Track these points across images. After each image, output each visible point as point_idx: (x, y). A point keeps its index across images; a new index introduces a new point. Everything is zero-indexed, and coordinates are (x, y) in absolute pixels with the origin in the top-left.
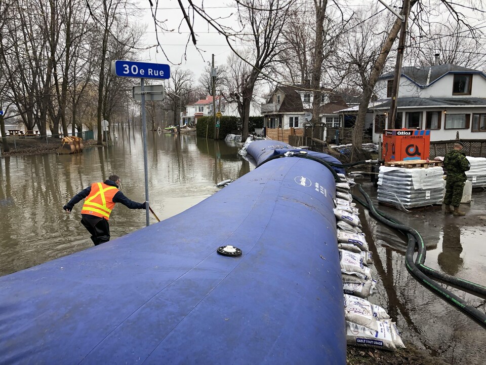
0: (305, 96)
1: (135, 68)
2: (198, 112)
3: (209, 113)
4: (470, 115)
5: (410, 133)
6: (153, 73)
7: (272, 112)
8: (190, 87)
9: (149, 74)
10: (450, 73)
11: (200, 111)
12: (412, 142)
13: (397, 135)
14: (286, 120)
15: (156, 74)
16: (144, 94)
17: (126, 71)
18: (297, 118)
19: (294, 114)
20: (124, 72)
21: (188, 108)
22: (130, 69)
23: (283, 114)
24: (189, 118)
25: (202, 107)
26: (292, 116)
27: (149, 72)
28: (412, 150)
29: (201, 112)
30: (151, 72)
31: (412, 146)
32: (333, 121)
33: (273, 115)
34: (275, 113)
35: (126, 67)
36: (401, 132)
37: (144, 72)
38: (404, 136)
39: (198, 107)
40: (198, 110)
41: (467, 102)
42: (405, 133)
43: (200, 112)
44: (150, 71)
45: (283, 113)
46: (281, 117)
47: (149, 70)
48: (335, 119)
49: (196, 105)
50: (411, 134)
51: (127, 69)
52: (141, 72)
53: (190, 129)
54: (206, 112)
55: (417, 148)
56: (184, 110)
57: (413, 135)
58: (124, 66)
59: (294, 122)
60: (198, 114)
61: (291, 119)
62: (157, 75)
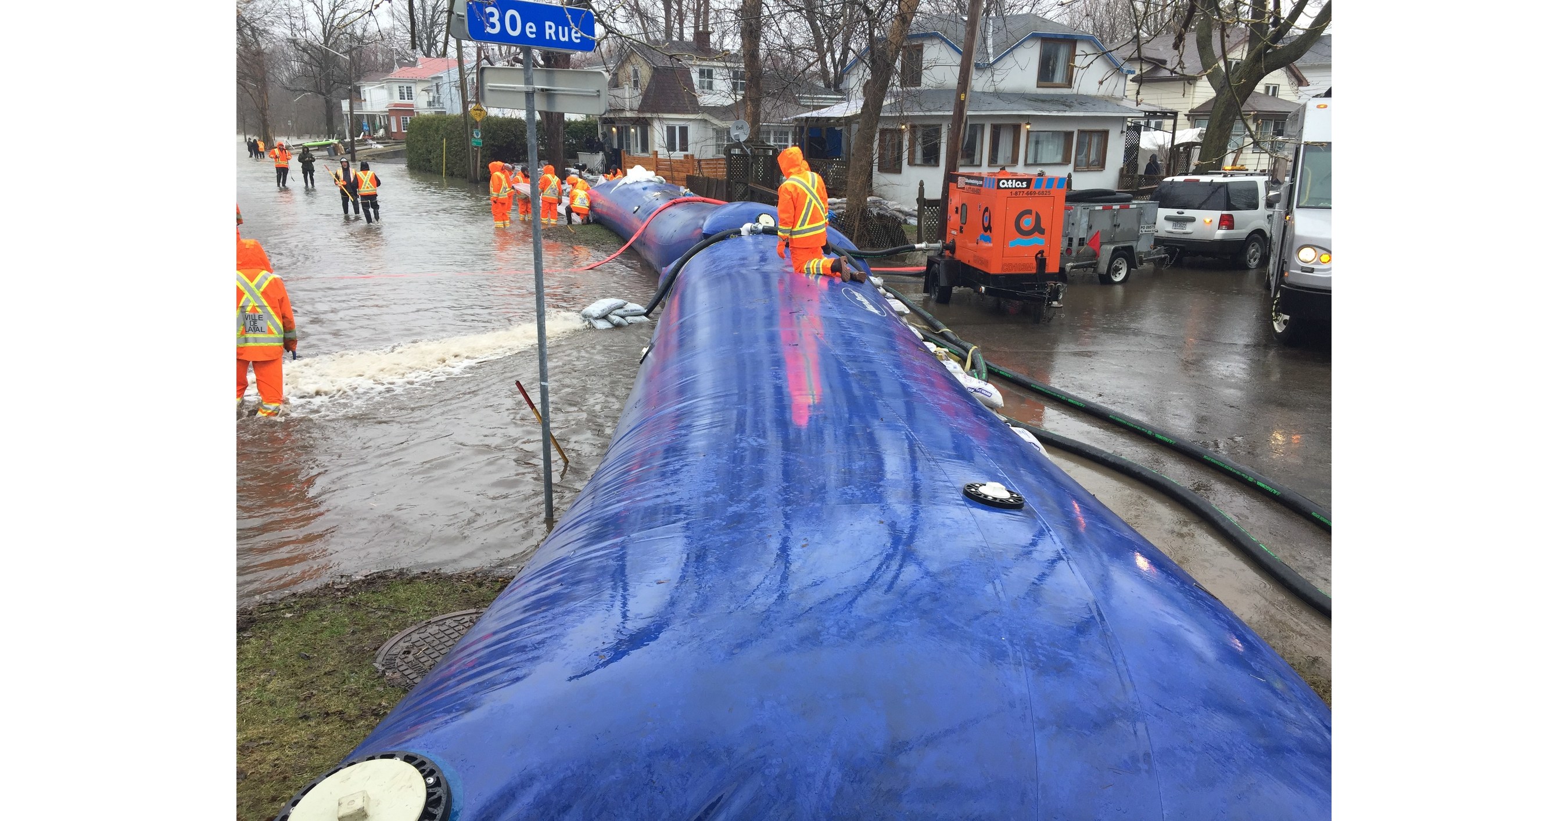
0: (702, 73)
1: (513, 18)
2: (397, 100)
3: (429, 104)
4: (1072, 133)
5: (1025, 184)
6: (557, 33)
7: (623, 110)
8: (365, 30)
9: (548, 37)
10: (1034, 36)
11: (402, 97)
12: (1029, 203)
13: (999, 187)
14: (658, 135)
15: (564, 36)
16: (533, 92)
17: (493, 26)
18: (684, 131)
19: (676, 120)
20: (489, 30)
21: (367, 89)
22: (502, 20)
23: (652, 119)
24: (372, 118)
25: (409, 88)
26: (671, 123)
27: (548, 31)
28: (1027, 222)
29: (406, 101)
30: (552, 31)
31: (1028, 212)
32: (772, 139)
33: (627, 119)
34: (629, 114)
35: (492, 14)
36: (1007, 180)
37: (534, 30)
38: (1014, 191)
39: (396, 88)
40: (397, 94)
41: (1065, 102)
42: (1015, 184)
43: (403, 102)
44: (550, 27)
45: (648, 115)
46: (644, 124)
47: (547, 23)
48: (775, 133)
49: (389, 81)
50: (1028, 187)
51: (495, 20)
52: (528, 30)
53: (380, 147)
54: (421, 102)
55: (1038, 218)
56: (355, 95)
57: (1032, 188)
58: (488, 10)
59: (678, 138)
60: (396, 105)
61: (671, 130)
62: (566, 39)
